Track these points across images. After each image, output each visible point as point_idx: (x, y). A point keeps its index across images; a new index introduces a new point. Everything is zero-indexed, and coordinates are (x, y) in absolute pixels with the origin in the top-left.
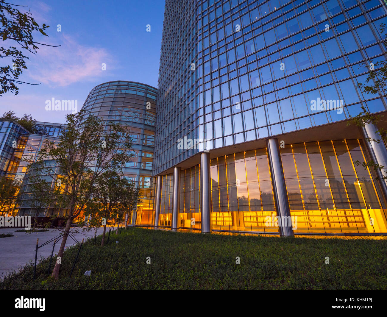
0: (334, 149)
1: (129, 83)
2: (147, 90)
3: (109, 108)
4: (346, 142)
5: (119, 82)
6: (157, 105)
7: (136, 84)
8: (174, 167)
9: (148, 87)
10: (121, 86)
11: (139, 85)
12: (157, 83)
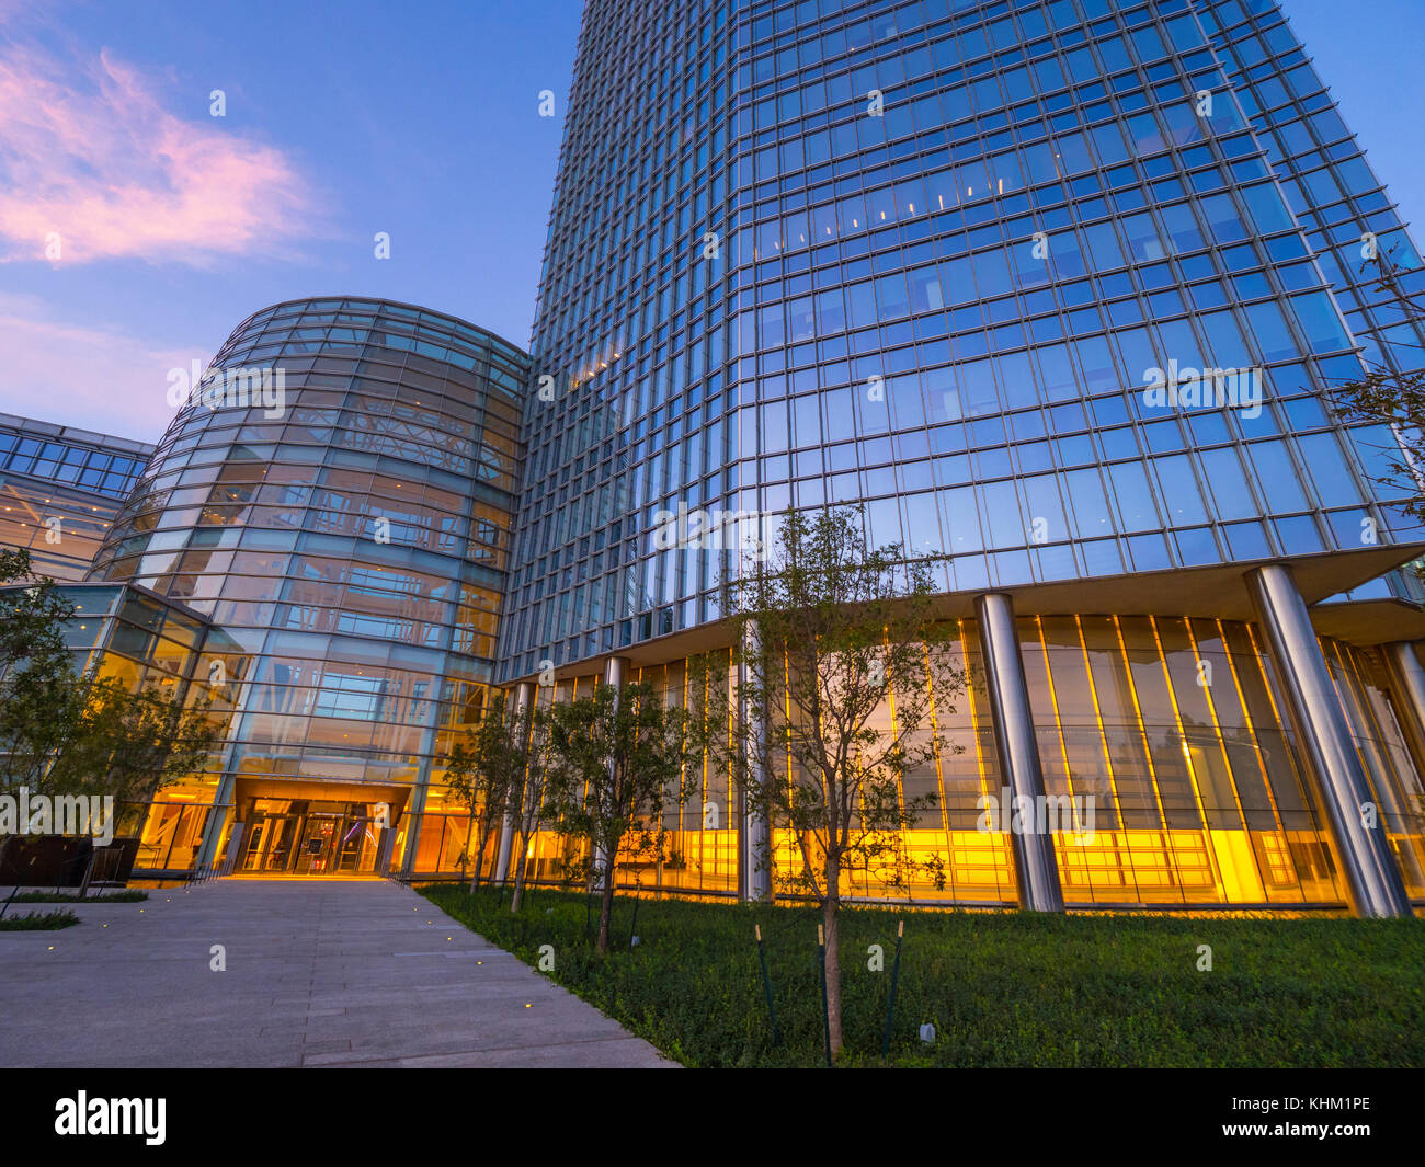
0: (1158, 642)
1: (424, 316)
2: (492, 352)
3: (340, 402)
5: (384, 303)
6: (526, 412)
7: (452, 325)
8: (607, 658)
9: (496, 344)
10: (388, 323)
11: (460, 328)
12: (529, 334)
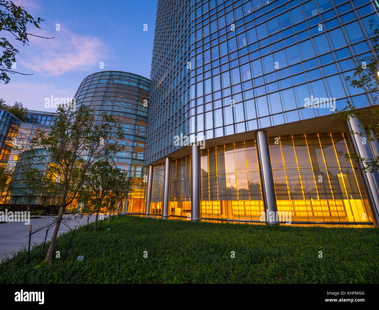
0: (320, 142)
1: (122, 73)
2: (140, 80)
3: (102, 98)
4: (331, 136)
5: (112, 72)
6: (149, 95)
7: (129, 75)
8: (165, 157)
9: (141, 78)
10: (114, 77)
11: (131, 75)
12: (150, 74)
